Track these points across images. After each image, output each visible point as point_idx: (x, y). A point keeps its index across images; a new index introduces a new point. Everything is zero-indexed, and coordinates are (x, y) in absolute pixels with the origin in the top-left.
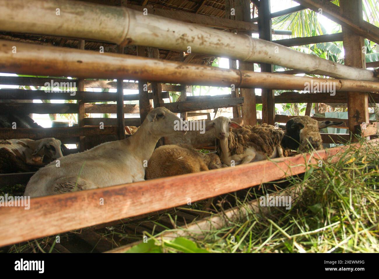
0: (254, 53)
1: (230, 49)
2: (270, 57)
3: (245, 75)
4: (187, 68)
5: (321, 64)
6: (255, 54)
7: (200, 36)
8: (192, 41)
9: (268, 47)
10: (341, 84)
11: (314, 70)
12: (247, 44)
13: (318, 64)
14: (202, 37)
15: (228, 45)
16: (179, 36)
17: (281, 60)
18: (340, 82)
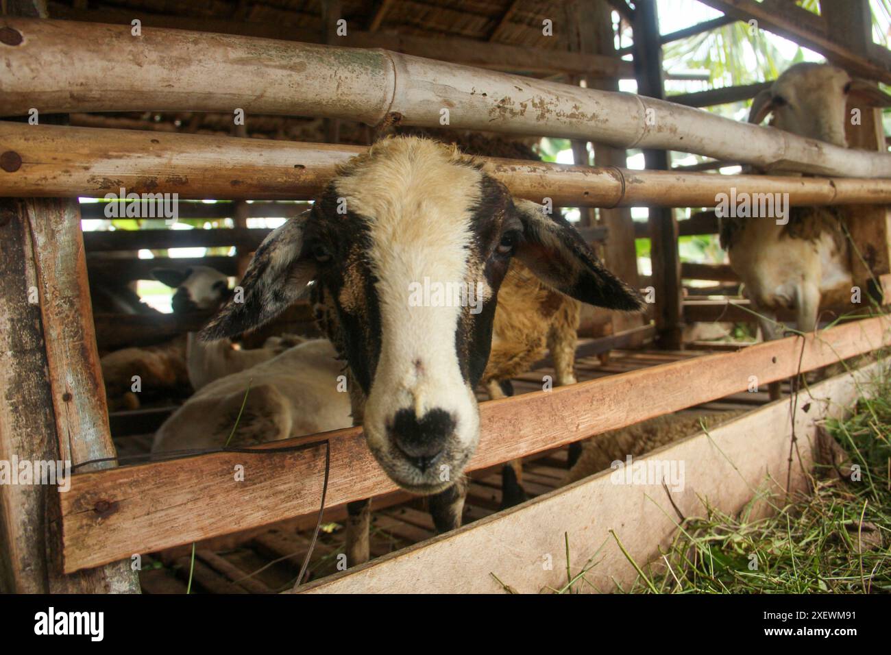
0: (649, 131)
1: (600, 124)
2: (681, 138)
3: (630, 180)
4: (514, 170)
5: (789, 147)
6: (651, 132)
7: (537, 101)
8: (522, 113)
9: (676, 116)
10: (833, 189)
11: (774, 160)
12: (634, 113)
13: (784, 146)
14: (542, 102)
15: (594, 116)
16: (496, 104)
17: (705, 142)
18: (832, 184)
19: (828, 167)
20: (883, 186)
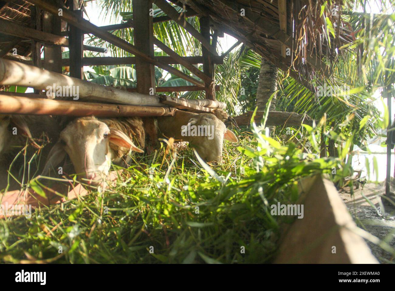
5: (94, 90)
10: (119, 110)
13: (91, 90)
19: (117, 100)
20: (146, 109)
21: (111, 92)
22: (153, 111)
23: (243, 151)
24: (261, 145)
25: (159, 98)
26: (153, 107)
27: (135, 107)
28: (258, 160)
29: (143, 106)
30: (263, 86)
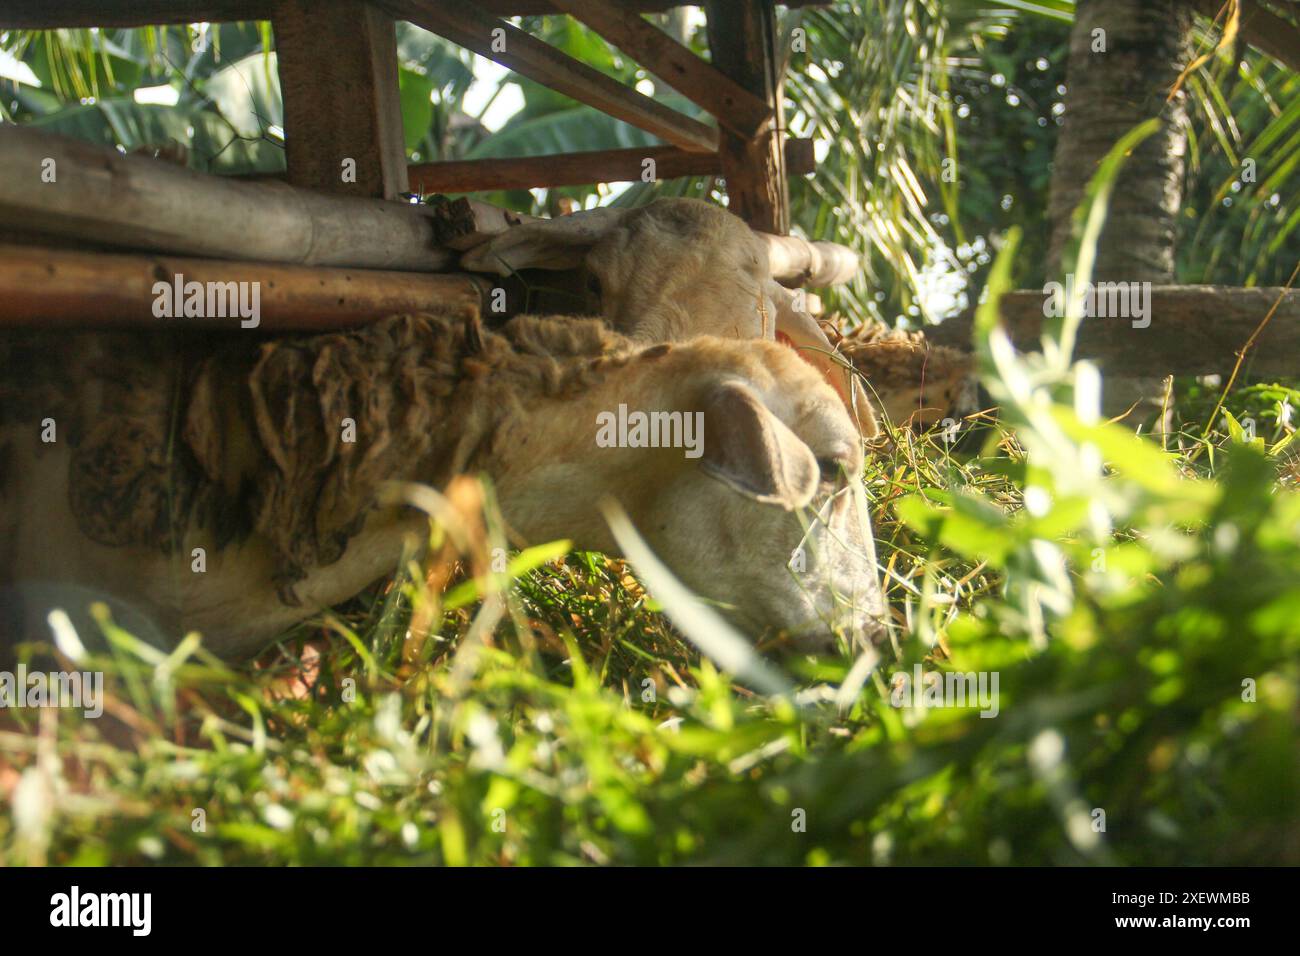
19: (156, 225)
20: (343, 287)
21: (106, 175)
22: (387, 300)
23: (936, 525)
24: (1048, 476)
25: (428, 218)
26: (392, 275)
27: (276, 272)
28: (1035, 573)
29: (322, 267)
30: (1089, 134)
